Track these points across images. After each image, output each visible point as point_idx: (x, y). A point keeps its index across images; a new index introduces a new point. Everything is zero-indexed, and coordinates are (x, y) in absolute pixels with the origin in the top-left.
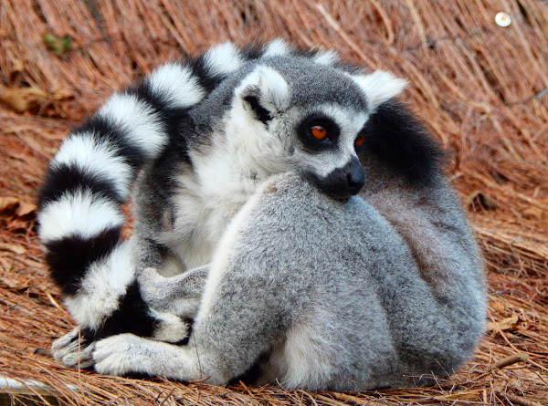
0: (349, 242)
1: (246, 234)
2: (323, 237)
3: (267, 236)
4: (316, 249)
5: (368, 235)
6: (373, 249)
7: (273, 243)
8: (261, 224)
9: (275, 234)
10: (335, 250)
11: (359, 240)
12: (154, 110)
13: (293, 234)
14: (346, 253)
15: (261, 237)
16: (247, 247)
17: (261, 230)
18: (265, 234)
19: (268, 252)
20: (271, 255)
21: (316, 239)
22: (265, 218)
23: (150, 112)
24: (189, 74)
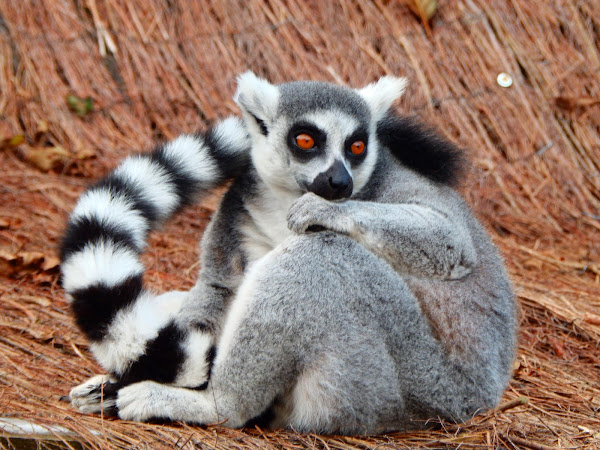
1: (264, 283)
2: (337, 291)
4: (331, 301)
7: (290, 293)
9: (292, 285)
10: (347, 302)
11: (368, 291)
13: (309, 287)
14: (357, 304)
16: (265, 294)
18: (281, 284)
19: (285, 300)
21: (331, 292)
23: (162, 173)
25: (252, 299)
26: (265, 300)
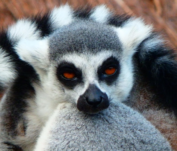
0: (125, 135)
1: (55, 132)
2: (106, 133)
3: (68, 133)
4: (103, 141)
5: (138, 132)
6: (143, 142)
7: (73, 138)
8: (64, 125)
9: (74, 132)
10: (115, 142)
11: (132, 135)
12: (7, 54)
13: (86, 131)
14: (123, 143)
15: (64, 135)
16: (56, 142)
17: (64, 129)
18: (66, 132)
19: (70, 144)
20: (73, 146)
21: (102, 133)
22: (66, 122)
23: (5, 55)
24: (35, 28)
25: (47, 146)
26: (56, 146)
